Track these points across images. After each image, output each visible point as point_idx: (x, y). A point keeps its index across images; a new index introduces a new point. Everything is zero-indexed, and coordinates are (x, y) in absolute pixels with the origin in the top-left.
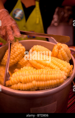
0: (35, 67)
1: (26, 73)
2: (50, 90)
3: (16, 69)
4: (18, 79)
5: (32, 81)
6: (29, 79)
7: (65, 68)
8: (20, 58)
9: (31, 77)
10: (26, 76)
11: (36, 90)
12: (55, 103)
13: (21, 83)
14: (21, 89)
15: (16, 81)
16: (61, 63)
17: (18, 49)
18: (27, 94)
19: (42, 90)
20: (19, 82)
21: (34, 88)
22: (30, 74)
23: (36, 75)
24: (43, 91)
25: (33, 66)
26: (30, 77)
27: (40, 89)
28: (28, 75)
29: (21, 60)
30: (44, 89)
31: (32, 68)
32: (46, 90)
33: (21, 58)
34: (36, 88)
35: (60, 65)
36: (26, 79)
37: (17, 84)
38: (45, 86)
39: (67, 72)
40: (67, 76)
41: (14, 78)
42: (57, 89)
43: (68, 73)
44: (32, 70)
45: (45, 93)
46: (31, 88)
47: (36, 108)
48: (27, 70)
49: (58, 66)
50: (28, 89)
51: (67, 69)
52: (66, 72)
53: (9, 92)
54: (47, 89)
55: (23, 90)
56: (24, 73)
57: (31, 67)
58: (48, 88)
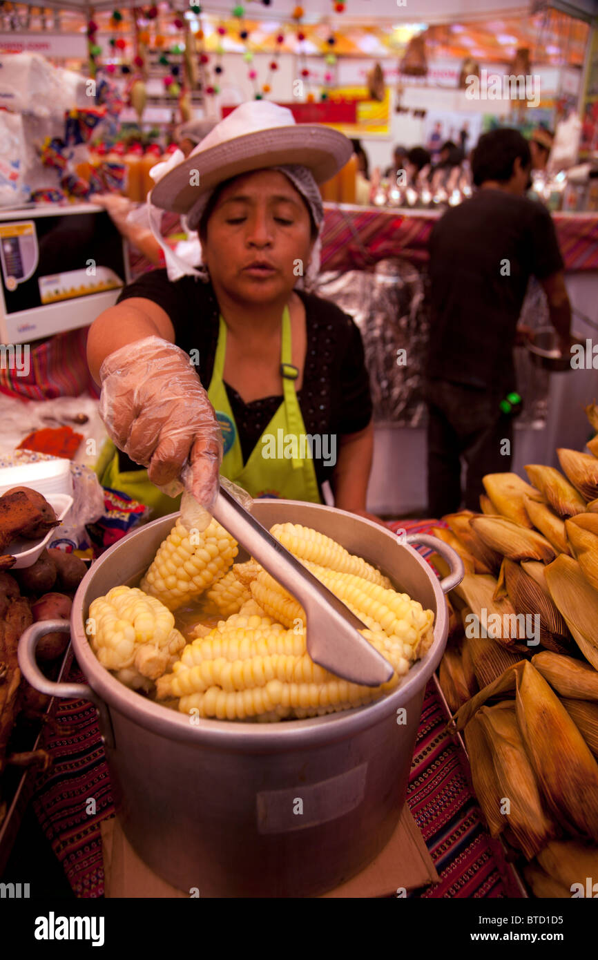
0: (277, 616)
1: (239, 646)
2: (339, 718)
3: (199, 628)
4: (207, 673)
5: (267, 682)
6: (253, 673)
7: (402, 626)
8: (215, 574)
9: (260, 664)
10: (243, 660)
11: (284, 720)
12: (358, 768)
13: (221, 688)
14: (219, 716)
15: (197, 680)
16: (384, 604)
17: (207, 537)
18: (245, 736)
19: (307, 717)
20: (209, 687)
21: (274, 711)
22: (257, 653)
23: (283, 657)
24: (309, 725)
25: (271, 612)
26: (257, 664)
27: (301, 713)
28: (251, 657)
29: (218, 582)
30: (317, 715)
31: (265, 624)
32: (322, 718)
33: (222, 574)
34: (282, 713)
35: (383, 610)
36: (242, 674)
37: (205, 692)
38: (319, 704)
39: (412, 642)
40: (410, 657)
41: (190, 667)
42: (368, 715)
43: (413, 645)
44: (266, 636)
45: (317, 732)
46: (260, 711)
47: (281, 792)
48: (246, 633)
49: (373, 617)
50: (250, 713)
51: (412, 626)
52: (404, 643)
53: (170, 725)
54: (327, 713)
55: (226, 719)
56: (234, 647)
57: (262, 617)
58: (334, 712)
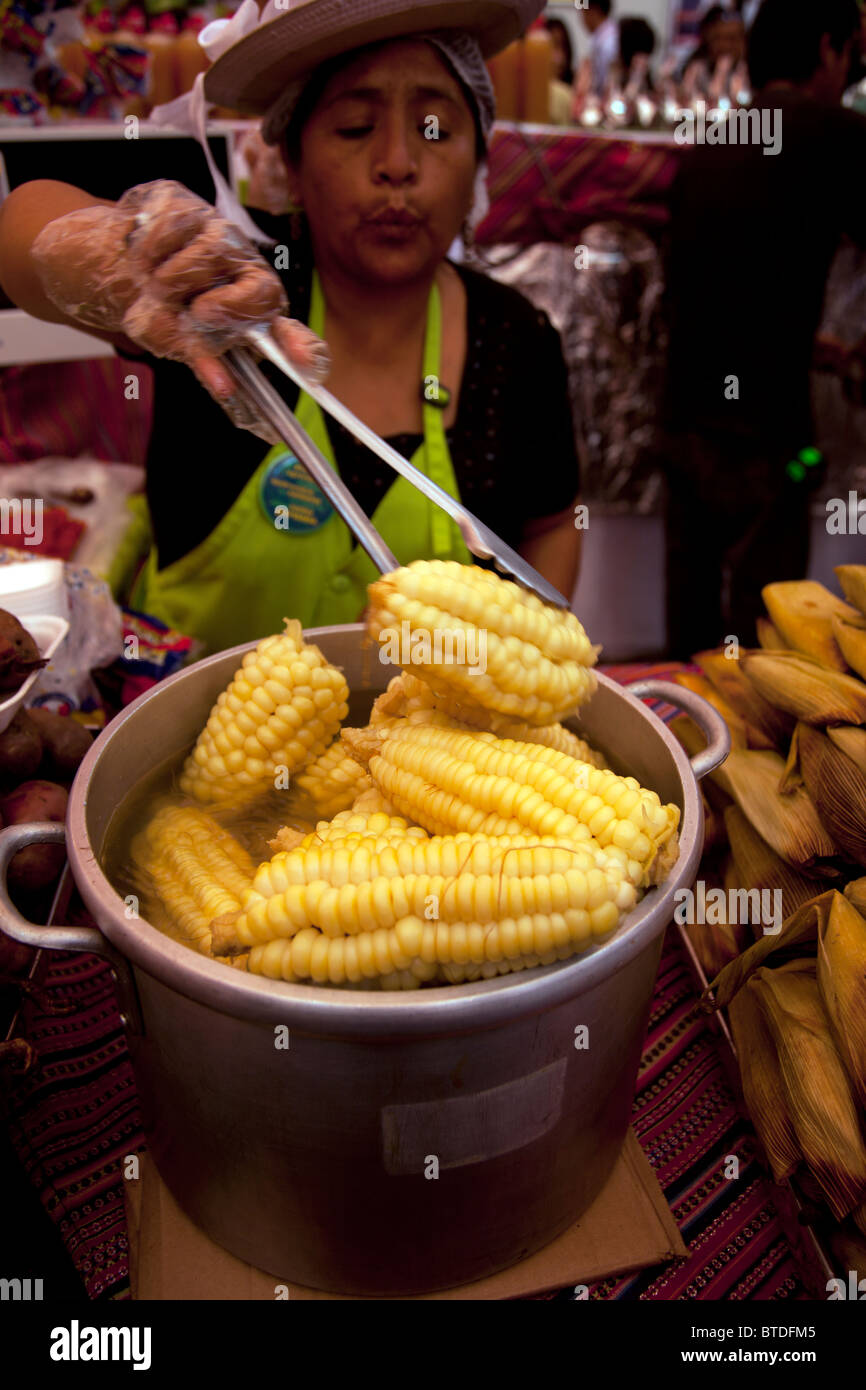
0: (414, 815)
1: (351, 860)
2: (520, 982)
3: (285, 832)
4: (297, 907)
5: (397, 920)
6: (373, 904)
7: (625, 830)
8: (309, 748)
9: (385, 890)
10: (357, 885)
11: (425, 985)
12: (552, 1067)
13: (320, 931)
14: (317, 978)
15: (280, 916)
16: (595, 794)
17: (295, 686)
18: (361, 1010)
19: (465, 981)
20: (300, 929)
21: (409, 969)
22: (381, 874)
23: (425, 880)
24: (469, 994)
25: (404, 809)
26: (381, 891)
27: (453, 974)
28: (370, 880)
29: (315, 764)
30: (481, 978)
31: (397, 827)
32: (490, 983)
33: (321, 748)
34: (423, 972)
35: (593, 803)
36: (356, 906)
37: (293, 937)
38: (486, 959)
39: (643, 857)
40: (637, 884)
41: (267, 897)
42: (570, 977)
43: (643, 862)
44: (395, 844)
45: (483, 1005)
46: (385, 969)
47: (422, 1106)
48: (360, 843)
49: (576, 816)
50: (370, 973)
51: (642, 831)
52: (630, 857)
53: (236, 993)
54: (499, 975)
55: (328, 984)
56: (341, 863)
57: (391, 815)
58: (511, 972)
